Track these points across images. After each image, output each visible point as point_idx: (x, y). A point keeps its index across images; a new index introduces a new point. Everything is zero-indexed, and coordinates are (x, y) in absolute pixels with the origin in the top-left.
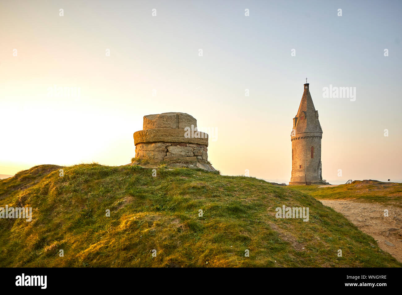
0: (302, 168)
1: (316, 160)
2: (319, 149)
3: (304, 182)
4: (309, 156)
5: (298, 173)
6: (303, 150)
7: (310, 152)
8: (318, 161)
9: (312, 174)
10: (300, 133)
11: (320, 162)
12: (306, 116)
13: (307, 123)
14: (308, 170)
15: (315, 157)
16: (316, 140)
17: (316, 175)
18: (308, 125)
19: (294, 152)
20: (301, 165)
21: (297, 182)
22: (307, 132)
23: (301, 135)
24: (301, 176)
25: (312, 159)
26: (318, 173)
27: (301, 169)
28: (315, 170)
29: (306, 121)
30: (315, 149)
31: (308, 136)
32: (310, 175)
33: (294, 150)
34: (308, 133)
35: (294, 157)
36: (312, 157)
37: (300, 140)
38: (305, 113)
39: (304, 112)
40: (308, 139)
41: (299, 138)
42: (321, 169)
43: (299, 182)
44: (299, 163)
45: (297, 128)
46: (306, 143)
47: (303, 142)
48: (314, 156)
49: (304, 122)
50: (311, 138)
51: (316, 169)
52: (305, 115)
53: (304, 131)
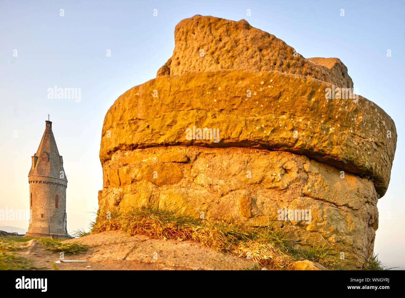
0: (45, 218)
1: (61, 211)
2: (64, 199)
3: (47, 234)
4: (54, 205)
5: (40, 222)
6: (45, 197)
7: (55, 201)
8: (63, 212)
9: (56, 227)
10: (42, 177)
11: (65, 214)
12: (49, 159)
13: (51, 167)
14: (51, 220)
15: (60, 208)
16: (62, 188)
17: (61, 227)
18: (51, 169)
19: (33, 197)
20: (43, 213)
21: (38, 234)
22: (51, 178)
23: (43, 179)
24: (42, 226)
25: (57, 209)
26: (63, 225)
27: (43, 219)
28: (60, 222)
29: (49, 164)
30: (60, 199)
31: (51, 181)
32: (54, 226)
33: (33, 194)
34: (53, 179)
35: (33, 203)
36: (57, 206)
37: (42, 184)
38: (47, 154)
39: (46, 152)
40: (52, 185)
41: (40, 182)
42: (66, 222)
43: (40, 234)
44: (40, 211)
45: (38, 169)
46: (49, 189)
47: (46, 188)
48: (58, 206)
49: (46, 165)
50: (56, 186)
51: (62, 220)
52: (48, 157)
53: (47, 175)
